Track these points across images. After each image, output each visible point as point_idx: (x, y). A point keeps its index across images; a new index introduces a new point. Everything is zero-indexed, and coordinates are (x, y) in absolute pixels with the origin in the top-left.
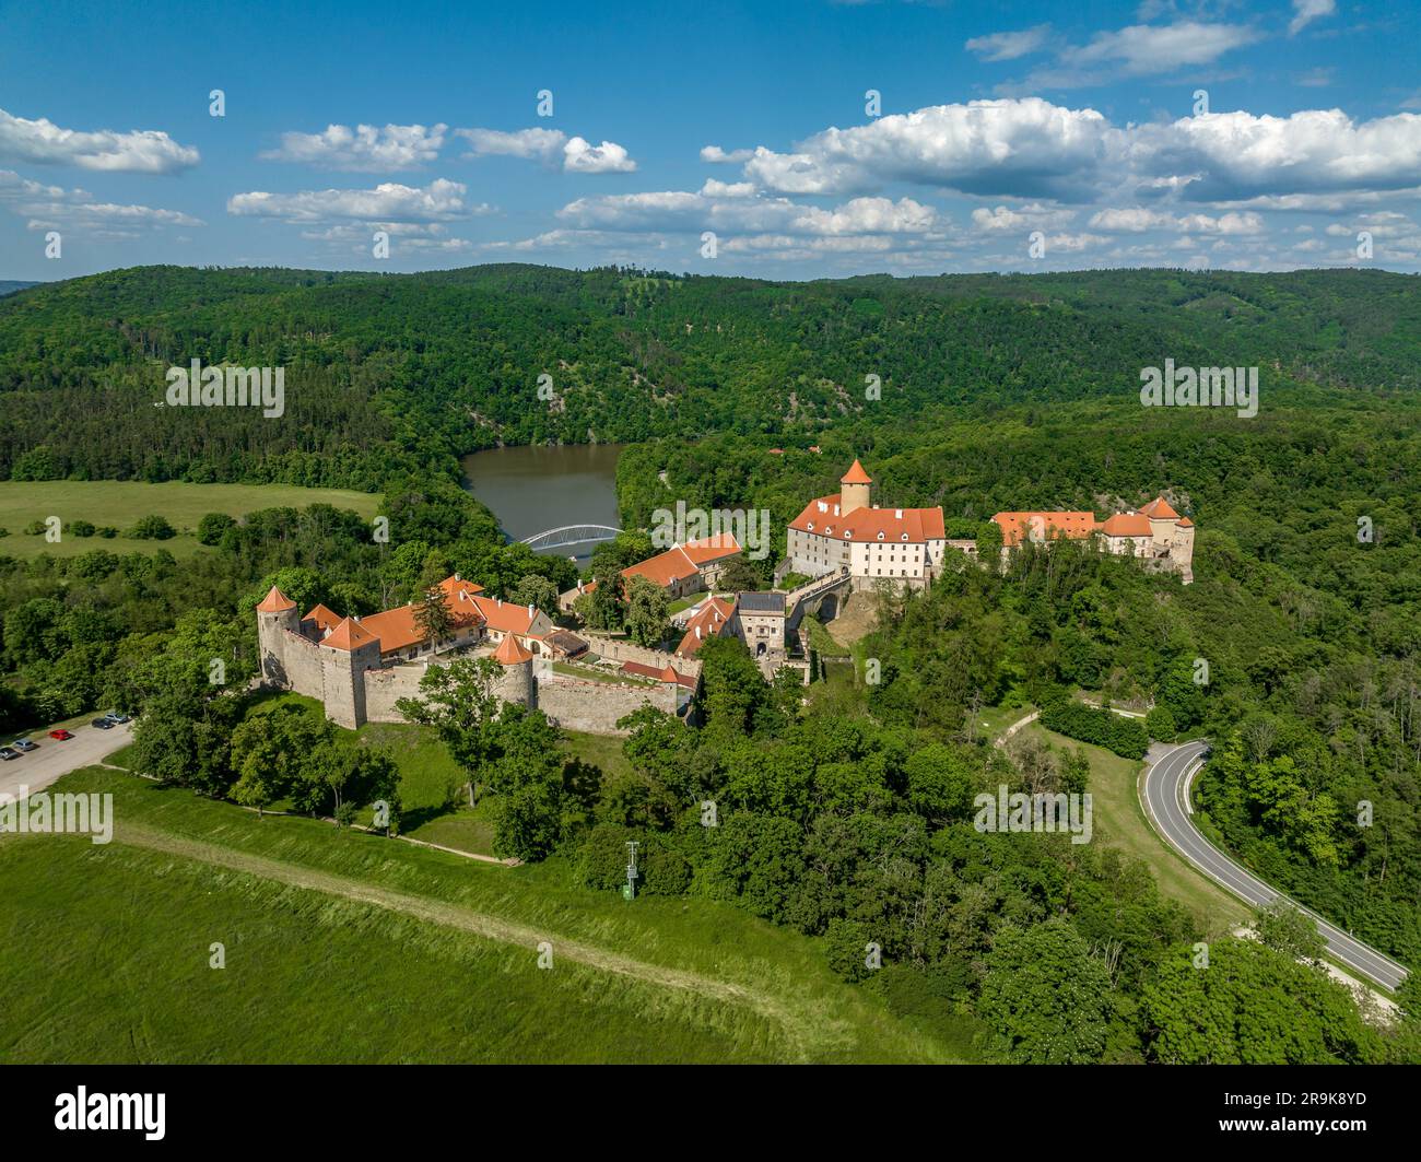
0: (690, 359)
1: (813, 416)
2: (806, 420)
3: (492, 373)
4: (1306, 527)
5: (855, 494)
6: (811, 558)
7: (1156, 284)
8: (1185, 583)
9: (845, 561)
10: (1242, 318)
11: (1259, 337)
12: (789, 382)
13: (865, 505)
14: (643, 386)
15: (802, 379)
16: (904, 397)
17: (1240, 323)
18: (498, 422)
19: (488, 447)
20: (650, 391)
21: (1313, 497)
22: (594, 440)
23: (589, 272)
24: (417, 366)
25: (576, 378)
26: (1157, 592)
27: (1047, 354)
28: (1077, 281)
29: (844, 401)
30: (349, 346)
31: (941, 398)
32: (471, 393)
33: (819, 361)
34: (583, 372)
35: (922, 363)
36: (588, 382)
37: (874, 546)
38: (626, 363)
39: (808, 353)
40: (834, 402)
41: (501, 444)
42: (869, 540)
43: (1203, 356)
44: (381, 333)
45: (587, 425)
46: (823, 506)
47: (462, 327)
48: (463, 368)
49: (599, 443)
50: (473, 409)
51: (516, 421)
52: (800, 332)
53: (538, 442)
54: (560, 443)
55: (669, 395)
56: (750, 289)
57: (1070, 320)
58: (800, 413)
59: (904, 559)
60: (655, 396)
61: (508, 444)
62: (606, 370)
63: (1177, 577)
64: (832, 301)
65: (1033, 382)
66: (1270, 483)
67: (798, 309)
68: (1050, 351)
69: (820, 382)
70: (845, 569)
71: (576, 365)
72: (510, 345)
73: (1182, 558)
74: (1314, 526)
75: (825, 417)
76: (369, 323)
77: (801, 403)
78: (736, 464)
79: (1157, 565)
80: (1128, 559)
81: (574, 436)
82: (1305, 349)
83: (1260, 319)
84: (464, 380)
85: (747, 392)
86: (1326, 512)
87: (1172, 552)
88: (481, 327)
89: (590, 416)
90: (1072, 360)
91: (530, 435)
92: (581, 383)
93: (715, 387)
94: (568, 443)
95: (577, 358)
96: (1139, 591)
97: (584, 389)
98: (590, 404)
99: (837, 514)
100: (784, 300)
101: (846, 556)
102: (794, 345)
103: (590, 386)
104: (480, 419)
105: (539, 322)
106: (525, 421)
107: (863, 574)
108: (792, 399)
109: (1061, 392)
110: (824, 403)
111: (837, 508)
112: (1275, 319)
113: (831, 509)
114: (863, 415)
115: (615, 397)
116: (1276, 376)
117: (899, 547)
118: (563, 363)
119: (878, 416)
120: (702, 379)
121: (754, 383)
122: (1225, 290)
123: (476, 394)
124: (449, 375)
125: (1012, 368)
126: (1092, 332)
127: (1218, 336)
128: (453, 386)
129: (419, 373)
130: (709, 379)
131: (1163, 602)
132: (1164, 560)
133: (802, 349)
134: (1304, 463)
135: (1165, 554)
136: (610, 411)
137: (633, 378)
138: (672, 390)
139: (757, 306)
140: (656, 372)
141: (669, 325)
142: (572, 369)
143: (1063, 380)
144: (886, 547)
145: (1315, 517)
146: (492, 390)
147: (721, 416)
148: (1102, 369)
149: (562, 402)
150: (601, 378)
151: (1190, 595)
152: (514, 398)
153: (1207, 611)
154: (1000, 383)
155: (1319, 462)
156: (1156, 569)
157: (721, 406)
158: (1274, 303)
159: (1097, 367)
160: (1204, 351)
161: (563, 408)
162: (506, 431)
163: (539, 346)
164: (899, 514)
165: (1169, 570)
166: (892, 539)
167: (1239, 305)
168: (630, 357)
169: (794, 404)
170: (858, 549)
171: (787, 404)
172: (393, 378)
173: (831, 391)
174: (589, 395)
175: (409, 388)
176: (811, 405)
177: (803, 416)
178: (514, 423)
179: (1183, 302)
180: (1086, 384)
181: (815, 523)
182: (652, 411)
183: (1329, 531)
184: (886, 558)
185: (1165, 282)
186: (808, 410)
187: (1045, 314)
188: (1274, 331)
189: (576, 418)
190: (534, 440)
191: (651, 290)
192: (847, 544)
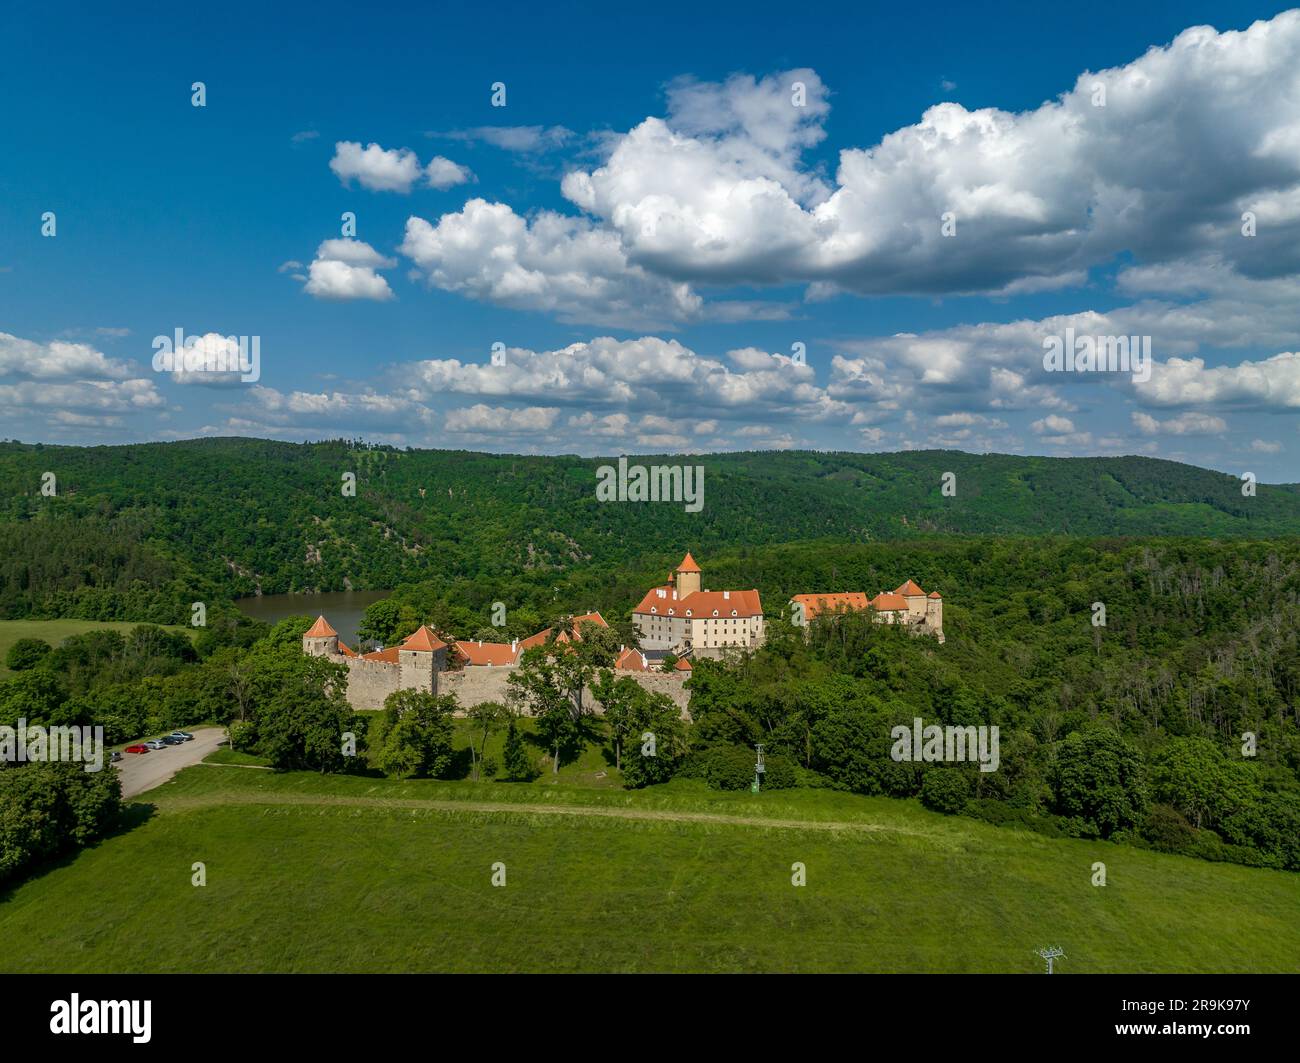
0: (429, 517)
1: (550, 563)
2: (544, 567)
3: (248, 527)
4: (992, 614)
5: (689, 581)
6: (656, 637)
7: (799, 463)
8: (940, 642)
9: (687, 635)
10: (869, 487)
11: (888, 500)
12: (524, 534)
13: (698, 590)
14: (393, 538)
15: (537, 532)
16: (624, 547)
17: (869, 490)
18: (256, 572)
19: (247, 595)
20: (401, 542)
21: (990, 593)
22: (350, 588)
23: (318, 444)
24: (174, 520)
25: (330, 531)
26: (922, 650)
27: (733, 512)
28: (736, 460)
29: (575, 550)
30: (99, 500)
31: (655, 547)
32: (229, 545)
33: (549, 517)
34: (335, 526)
35: (635, 519)
36: (341, 535)
37: (711, 622)
38: (376, 519)
39: (540, 511)
40: (567, 551)
41: (259, 592)
42: (707, 617)
43: (852, 513)
44: (131, 490)
45: (343, 574)
46: (662, 593)
47: (214, 486)
48: (219, 522)
49: (355, 590)
50: (231, 560)
51: (273, 571)
52: (527, 494)
53: (296, 590)
54: (317, 590)
55: (417, 546)
56: (474, 459)
57: (747, 485)
58: (538, 561)
59: (735, 631)
60: (405, 548)
61: (265, 593)
62: (358, 524)
63: (935, 638)
64: (552, 469)
65: (727, 534)
66: (956, 585)
67: (521, 475)
68: (735, 510)
69: (553, 535)
70: (688, 644)
71: (329, 520)
72: (262, 503)
73: (936, 622)
74: (997, 613)
75: (560, 564)
76: (116, 482)
77: (538, 552)
78: (510, 595)
79: (918, 630)
80: (896, 627)
81: (331, 584)
82: (923, 507)
83: (883, 488)
84: (221, 533)
85: (489, 544)
86: (1003, 602)
87: (928, 619)
88: (232, 486)
89: (345, 565)
90: (753, 516)
91: (288, 584)
92: (335, 536)
93: (457, 541)
94: (325, 590)
95: (329, 514)
96: (910, 650)
97: (338, 541)
98: (345, 555)
99: (675, 598)
100: (509, 468)
101: (688, 631)
102: (525, 505)
103: (343, 539)
104: (238, 569)
105: (288, 482)
106: (284, 570)
107: (703, 646)
108: (531, 547)
109: (748, 541)
110: (558, 551)
111: (675, 593)
112: (894, 487)
113: (669, 595)
114: (592, 562)
115: (366, 548)
116: (906, 528)
117: (730, 621)
118: (317, 518)
119: (605, 563)
120: (444, 533)
121: (493, 535)
122: (852, 465)
123: (235, 546)
124: (206, 528)
125: (707, 523)
126: (766, 494)
127: (857, 499)
128: (210, 538)
129: (178, 525)
130: (451, 534)
131: (928, 657)
132: (922, 625)
133: (532, 507)
134: (975, 570)
135: (923, 621)
136: (363, 561)
137: (384, 532)
138: (420, 542)
139: (484, 473)
140: (405, 526)
141: (404, 490)
142: (325, 524)
143: (749, 533)
144: (721, 622)
145: (996, 606)
146: (249, 543)
147: (468, 564)
148: (778, 523)
149: (318, 553)
150: (354, 531)
151: (946, 650)
152: (272, 550)
153: (960, 662)
154: (701, 535)
155: (985, 568)
156: (918, 634)
157: (467, 555)
158: (891, 475)
159: (774, 521)
160: (853, 509)
161: (319, 559)
162: (261, 581)
163: (292, 503)
164: (727, 595)
165: (928, 633)
166: (725, 616)
167: (865, 478)
168: (380, 513)
169: (533, 553)
170: (698, 625)
171: (526, 553)
172: (153, 529)
173: (564, 542)
174: (343, 546)
175: (170, 538)
176: (546, 553)
177: (542, 564)
178: (271, 573)
179: (823, 475)
180: (767, 535)
181: (657, 608)
182: (404, 560)
183: (1010, 614)
184: (721, 631)
185: (805, 461)
186: (544, 558)
187: (727, 480)
188: (896, 496)
189: (332, 568)
190: (291, 589)
191: (380, 460)
192: (688, 620)
